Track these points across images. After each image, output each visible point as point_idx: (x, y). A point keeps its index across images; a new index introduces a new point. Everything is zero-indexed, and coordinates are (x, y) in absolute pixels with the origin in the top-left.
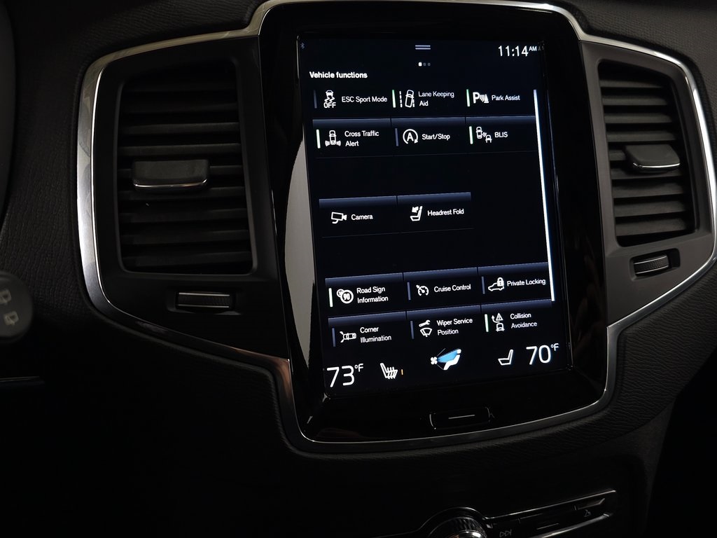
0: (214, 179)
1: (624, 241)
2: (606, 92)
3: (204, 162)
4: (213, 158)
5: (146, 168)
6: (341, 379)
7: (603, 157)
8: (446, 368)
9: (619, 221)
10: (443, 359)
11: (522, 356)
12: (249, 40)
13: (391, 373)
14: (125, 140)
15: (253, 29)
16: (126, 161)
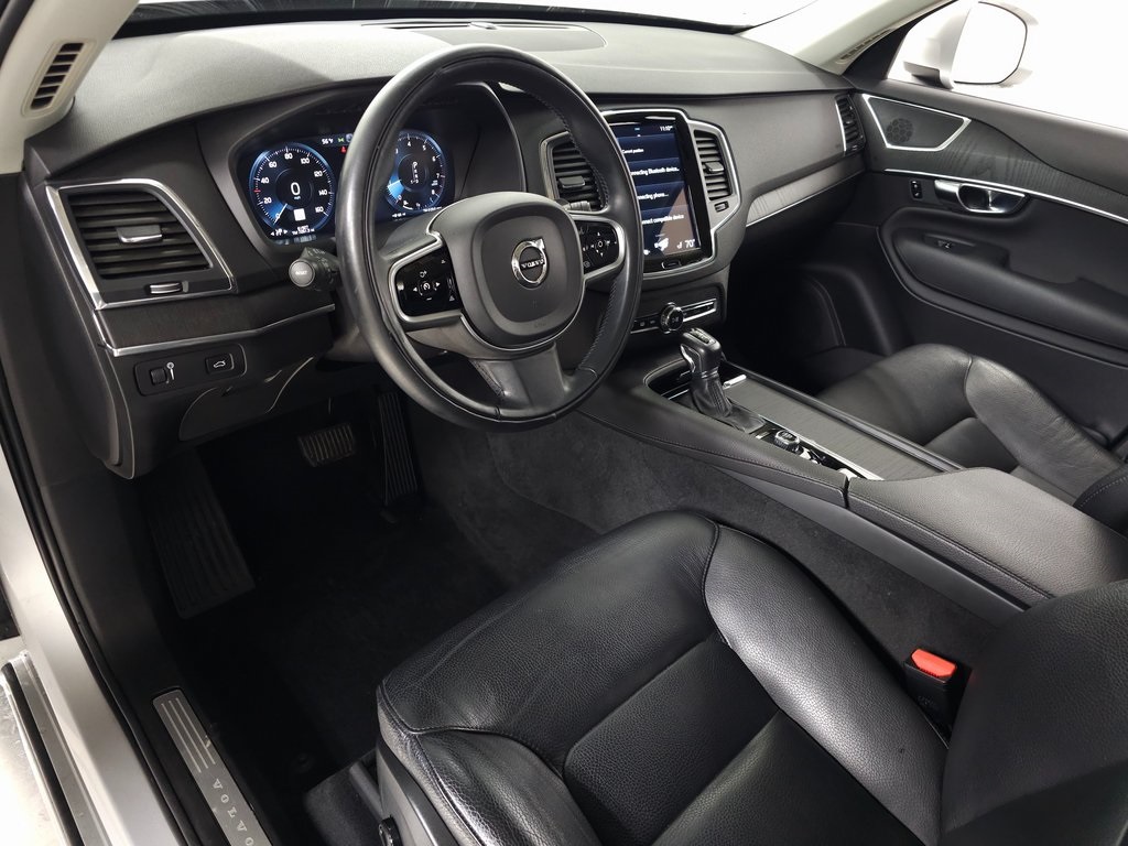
1: (712, 199)
2: (698, 142)
7: (701, 168)
8: (663, 250)
9: (709, 192)
10: (660, 244)
14: (556, 170)
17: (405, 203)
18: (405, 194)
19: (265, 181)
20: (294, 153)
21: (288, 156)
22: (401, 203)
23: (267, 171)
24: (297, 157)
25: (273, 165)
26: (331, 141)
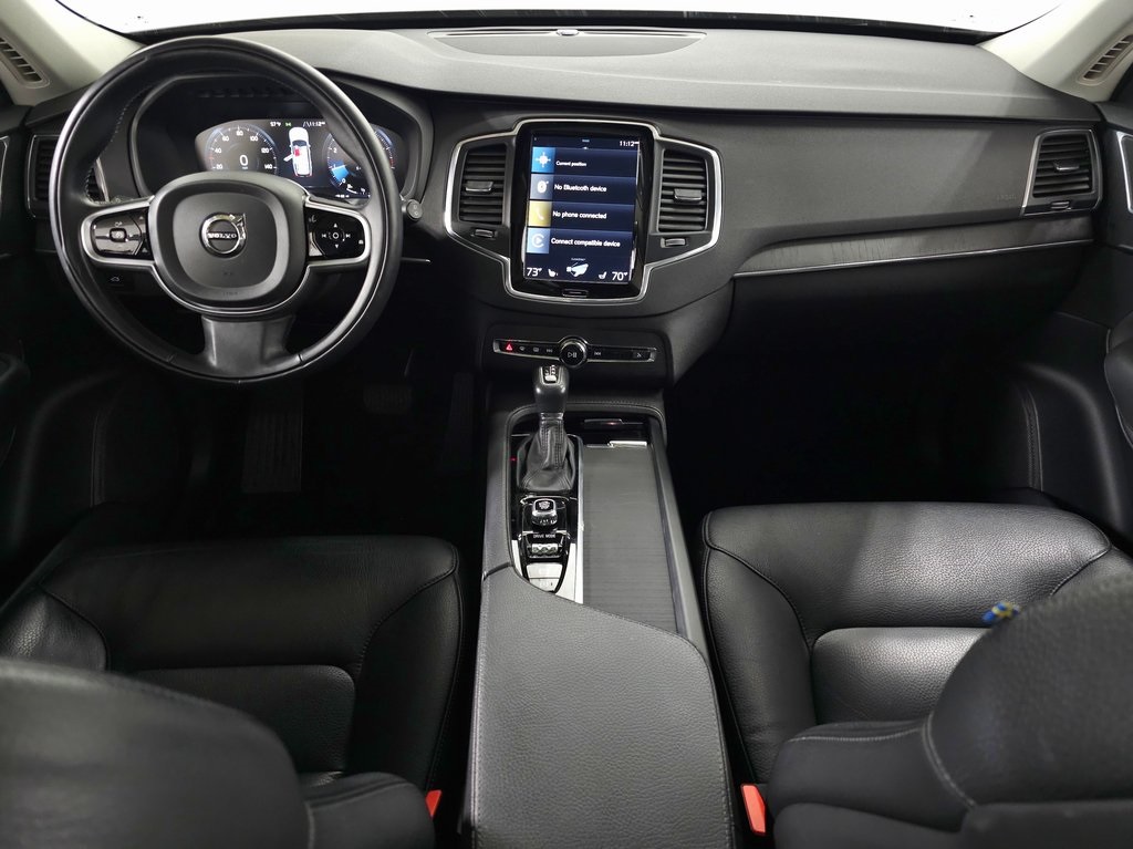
0: (494, 190)
1: (663, 231)
3: (492, 183)
4: (495, 182)
5: (470, 183)
6: (532, 273)
7: (657, 192)
8: (576, 275)
9: (664, 222)
10: (574, 269)
11: (610, 276)
12: (512, 136)
13: (552, 274)
14: (465, 173)
15: (515, 132)
16: (465, 181)
17: (349, 186)
18: (349, 179)
19: (218, 151)
20: (245, 132)
21: (239, 133)
22: (345, 186)
23: (220, 144)
24: (247, 135)
25: (225, 139)
26: (279, 124)
